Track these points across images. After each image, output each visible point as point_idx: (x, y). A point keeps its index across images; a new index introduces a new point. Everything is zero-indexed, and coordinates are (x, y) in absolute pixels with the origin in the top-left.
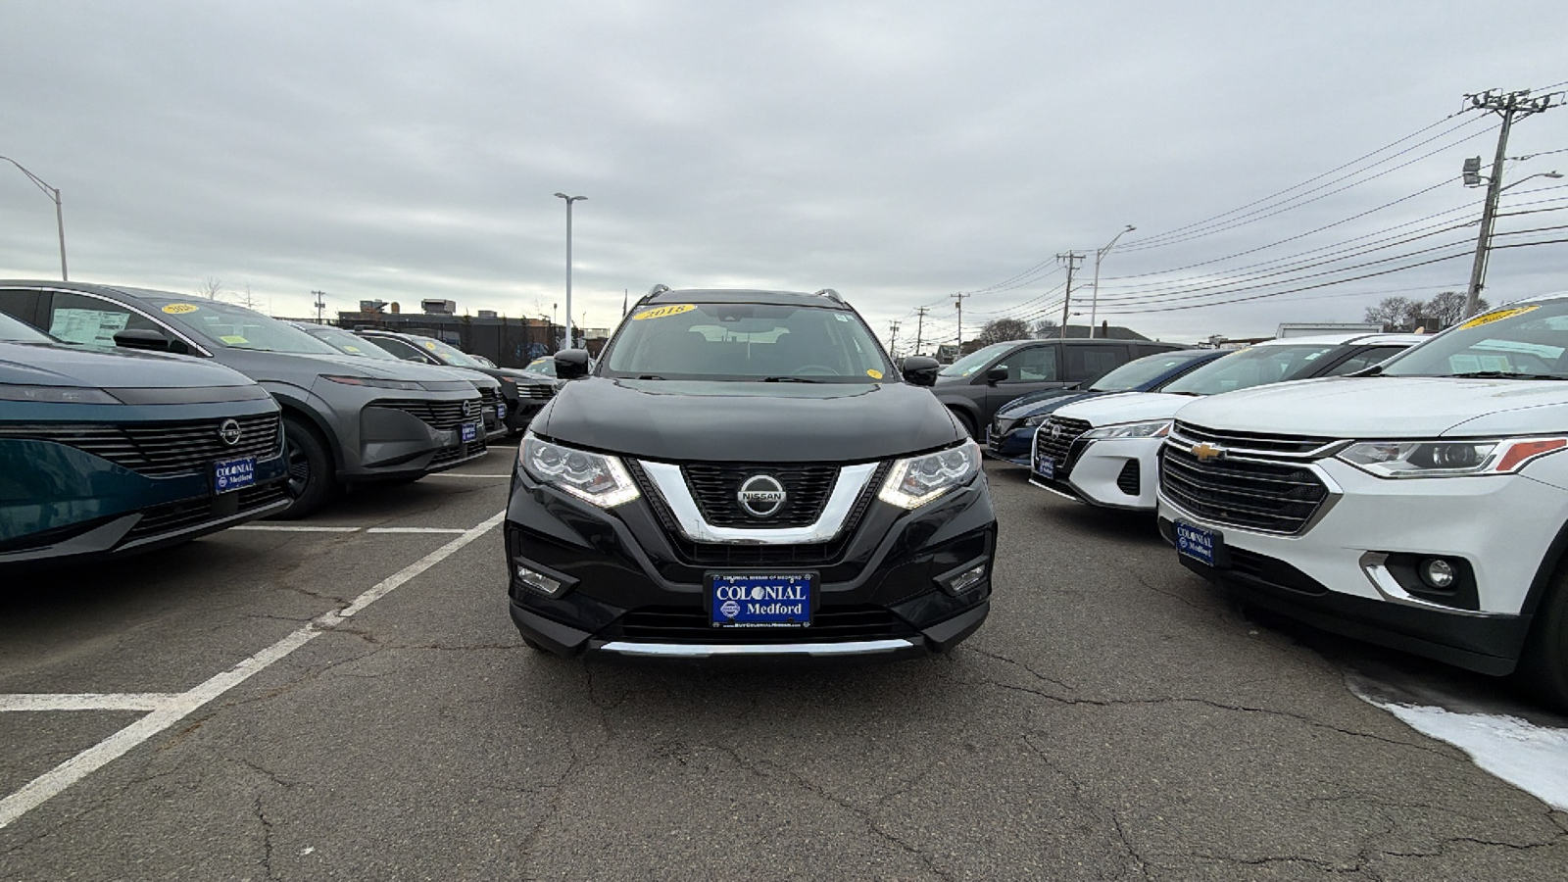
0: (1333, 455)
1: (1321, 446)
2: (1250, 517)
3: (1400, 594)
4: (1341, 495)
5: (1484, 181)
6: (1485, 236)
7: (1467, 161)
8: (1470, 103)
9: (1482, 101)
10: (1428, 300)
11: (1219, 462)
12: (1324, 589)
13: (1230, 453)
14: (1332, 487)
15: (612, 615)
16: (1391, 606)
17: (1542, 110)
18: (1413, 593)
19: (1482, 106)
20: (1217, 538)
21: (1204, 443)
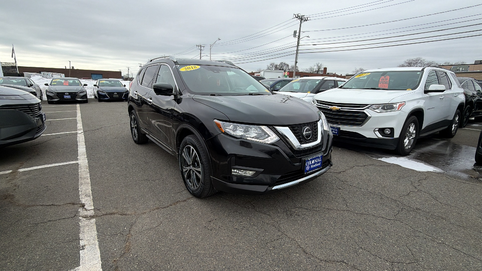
0: (368, 108)
1: (365, 106)
2: (347, 123)
3: (380, 136)
4: (371, 117)
5: (297, 36)
6: (297, 50)
7: (294, 31)
8: (295, 17)
9: (297, 16)
10: (278, 64)
11: (339, 111)
12: (366, 137)
13: (342, 109)
14: (369, 115)
15: (276, 178)
16: (379, 139)
17: (307, 21)
18: (383, 136)
19: (297, 18)
20: (339, 129)
21: (333, 106)
